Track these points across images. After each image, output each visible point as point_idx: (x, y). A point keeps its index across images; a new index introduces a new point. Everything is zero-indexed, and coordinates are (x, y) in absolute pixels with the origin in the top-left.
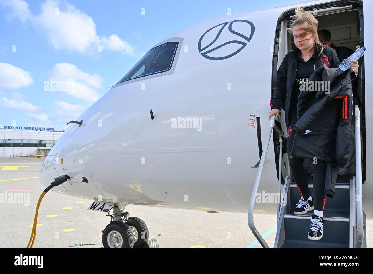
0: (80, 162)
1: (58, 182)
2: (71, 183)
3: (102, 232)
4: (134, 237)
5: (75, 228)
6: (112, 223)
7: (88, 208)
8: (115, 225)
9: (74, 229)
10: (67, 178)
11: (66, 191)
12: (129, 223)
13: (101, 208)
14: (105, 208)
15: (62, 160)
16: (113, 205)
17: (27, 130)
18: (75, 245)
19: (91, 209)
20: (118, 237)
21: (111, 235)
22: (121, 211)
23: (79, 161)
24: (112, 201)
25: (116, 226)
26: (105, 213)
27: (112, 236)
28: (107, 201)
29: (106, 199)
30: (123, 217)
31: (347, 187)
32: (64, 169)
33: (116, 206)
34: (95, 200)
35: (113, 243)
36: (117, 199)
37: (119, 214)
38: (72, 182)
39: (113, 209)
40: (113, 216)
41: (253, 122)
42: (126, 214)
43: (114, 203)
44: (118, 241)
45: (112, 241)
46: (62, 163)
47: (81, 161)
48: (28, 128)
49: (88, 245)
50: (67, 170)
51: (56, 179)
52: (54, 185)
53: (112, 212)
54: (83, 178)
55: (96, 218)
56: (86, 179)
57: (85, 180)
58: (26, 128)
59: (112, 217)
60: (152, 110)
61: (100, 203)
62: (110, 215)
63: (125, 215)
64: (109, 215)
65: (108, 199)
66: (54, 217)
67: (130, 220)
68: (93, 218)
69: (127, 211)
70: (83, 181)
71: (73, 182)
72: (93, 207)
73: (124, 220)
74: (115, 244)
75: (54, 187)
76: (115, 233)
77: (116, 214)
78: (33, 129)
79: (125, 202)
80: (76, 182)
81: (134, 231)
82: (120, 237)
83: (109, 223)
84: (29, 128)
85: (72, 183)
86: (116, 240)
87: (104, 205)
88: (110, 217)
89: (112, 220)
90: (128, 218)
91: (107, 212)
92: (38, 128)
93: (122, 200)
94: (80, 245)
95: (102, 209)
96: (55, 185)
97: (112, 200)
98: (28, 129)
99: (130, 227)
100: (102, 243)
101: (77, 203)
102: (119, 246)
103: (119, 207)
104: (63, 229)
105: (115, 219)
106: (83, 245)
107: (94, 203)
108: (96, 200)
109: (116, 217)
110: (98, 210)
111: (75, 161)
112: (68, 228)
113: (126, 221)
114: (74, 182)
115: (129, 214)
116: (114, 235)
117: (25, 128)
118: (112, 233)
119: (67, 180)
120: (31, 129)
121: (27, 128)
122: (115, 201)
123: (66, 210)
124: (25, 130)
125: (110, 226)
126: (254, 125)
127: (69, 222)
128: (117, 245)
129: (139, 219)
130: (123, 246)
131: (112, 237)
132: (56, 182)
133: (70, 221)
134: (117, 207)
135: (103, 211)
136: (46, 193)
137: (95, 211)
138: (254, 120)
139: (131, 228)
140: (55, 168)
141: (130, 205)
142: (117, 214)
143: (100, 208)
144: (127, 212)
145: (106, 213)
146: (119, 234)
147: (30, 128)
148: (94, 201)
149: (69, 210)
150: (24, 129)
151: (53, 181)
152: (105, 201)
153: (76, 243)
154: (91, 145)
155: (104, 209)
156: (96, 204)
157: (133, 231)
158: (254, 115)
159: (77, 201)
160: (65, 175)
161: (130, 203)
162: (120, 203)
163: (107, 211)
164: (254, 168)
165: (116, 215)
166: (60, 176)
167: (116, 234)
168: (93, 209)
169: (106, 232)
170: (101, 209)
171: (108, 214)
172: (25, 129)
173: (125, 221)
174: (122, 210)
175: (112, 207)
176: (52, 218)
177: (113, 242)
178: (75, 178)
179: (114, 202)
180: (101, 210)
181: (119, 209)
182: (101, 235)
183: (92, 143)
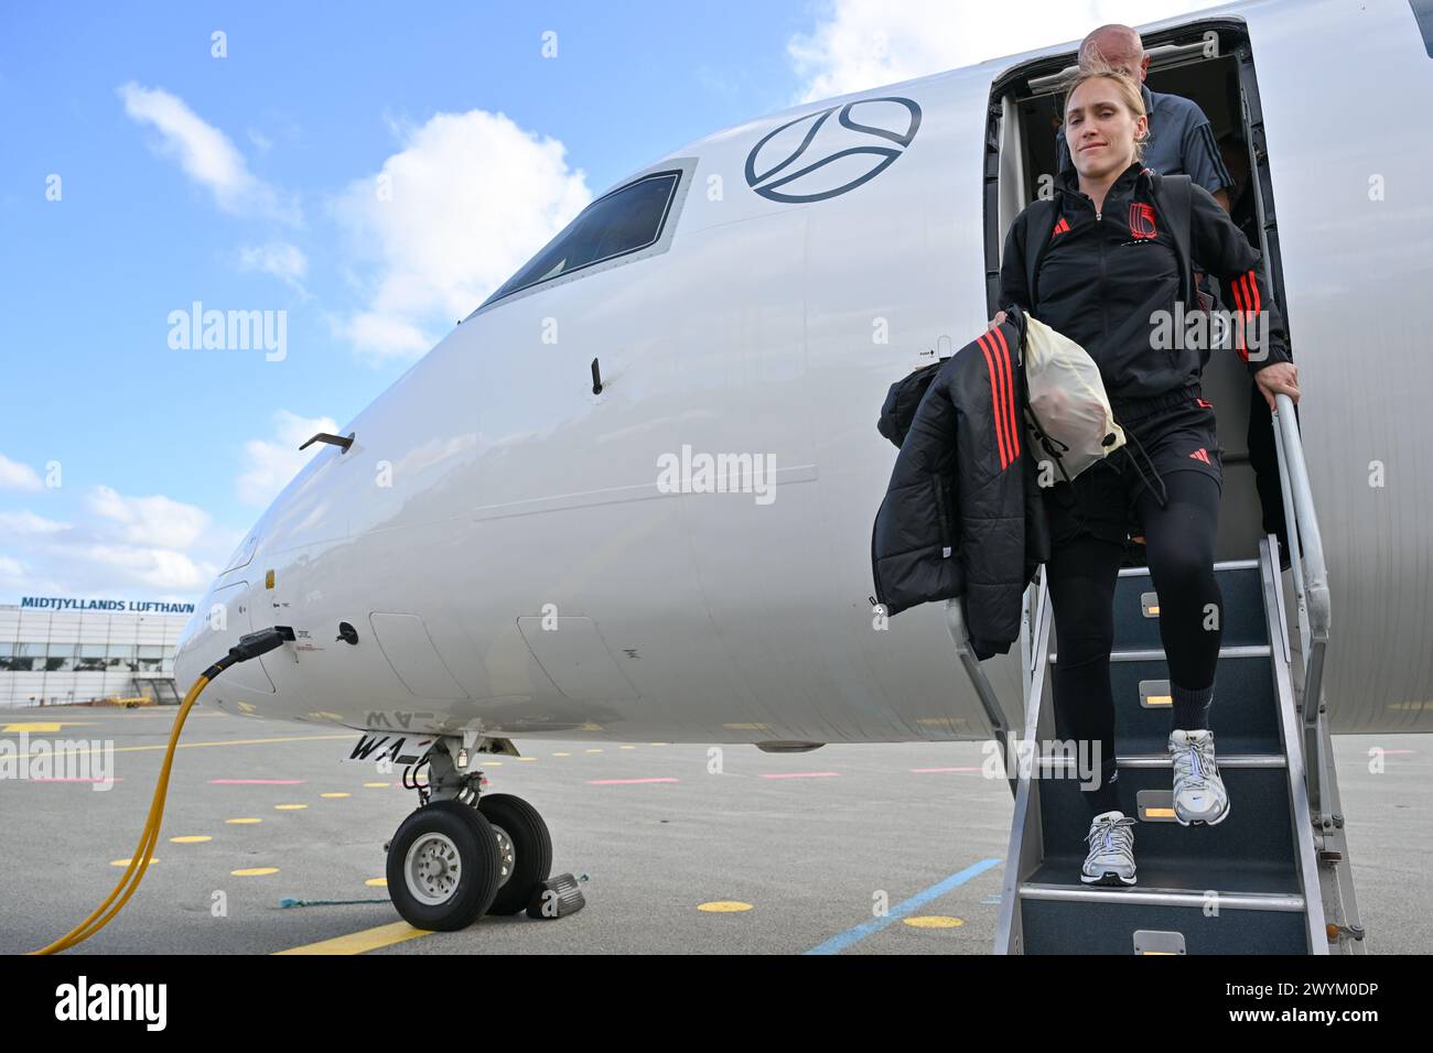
1: (255, 644)
2: (295, 652)
5: (278, 868)
9: (276, 870)
10: (283, 635)
11: (272, 691)
13: (391, 752)
14: (404, 751)
15: (271, 573)
16: (432, 742)
17: (102, 611)
18: (283, 903)
19: (353, 757)
21: (420, 850)
22: (457, 768)
28: (412, 727)
30: (465, 792)
31: (1253, 563)
32: (275, 606)
33: (440, 749)
37: (448, 780)
38: (299, 647)
40: (428, 789)
42: (473, 780)
43: (435, 735)
45: (422, 875)
46: (270, 585)
48: (103, 605)
49: (328, 903)
51: (246, 639)
52: (237, 654)
53: (424, 774)
54: (342, 626)
56: (350, 627)
57: (347, 633)
58: (97, 604)
59: (424, 795)
60: (596, 360)
61: (387, 738)
62: (418, 787)
63: (470, 783)
64: (415, 785)
66: (200, 843)
67: (489, 804)
70: (339, 638)
72: (362, 749)
73: (468, 802)
78: (123, 608)
80: (313, 650)
84: (110, 602)
85: (300, 652)
87: (399, 744)
88: (416, 791)
89: (422, 802)
90: (480, 796)
91: (412, 764)
92: (139, 604)
94: (300, 903)
95: (393, 757)
96: (241, 659)
98: (105, 608)
103: (453, 751)
104: (232, 868)
105: (434, 798)
106: (309, 904)
107: (365, 738)
108: (368, 732)
109: (437, 791)
112: (251, 868)
113: (476, 807)
114: (309, 648)
115: (486, 782)
117: (93, 605)
118: (427, 842)
119: (282, 643)
120: (115, 608)
121: (101, 602)
124: (93, 609)
127: (255, 853)
132: (246, 645)
133: (258, 850)
134: (444, 751)
135: (398, 762)
136: (210, 680)
140: (242, 610)
142: (444, 781)
143: (387, 753)
144: (476, 773)
147: (112, 605)
148: (362, 734)
150: (90, 607)
151: (236, 643)
155: (402, 757)
156: (372, 742)
160: (277, 628)
163: (409, 760)
165: (438, 782)
166: (255, 631)
168: (362, 758)
169: (397, 852)
171: (410, 781)
172: (95, 607)
174: (461, 763)
175: (427, 748)
177: (426, 876)
178: (309, 632)
179: (438, 730)
180: (391, 760)
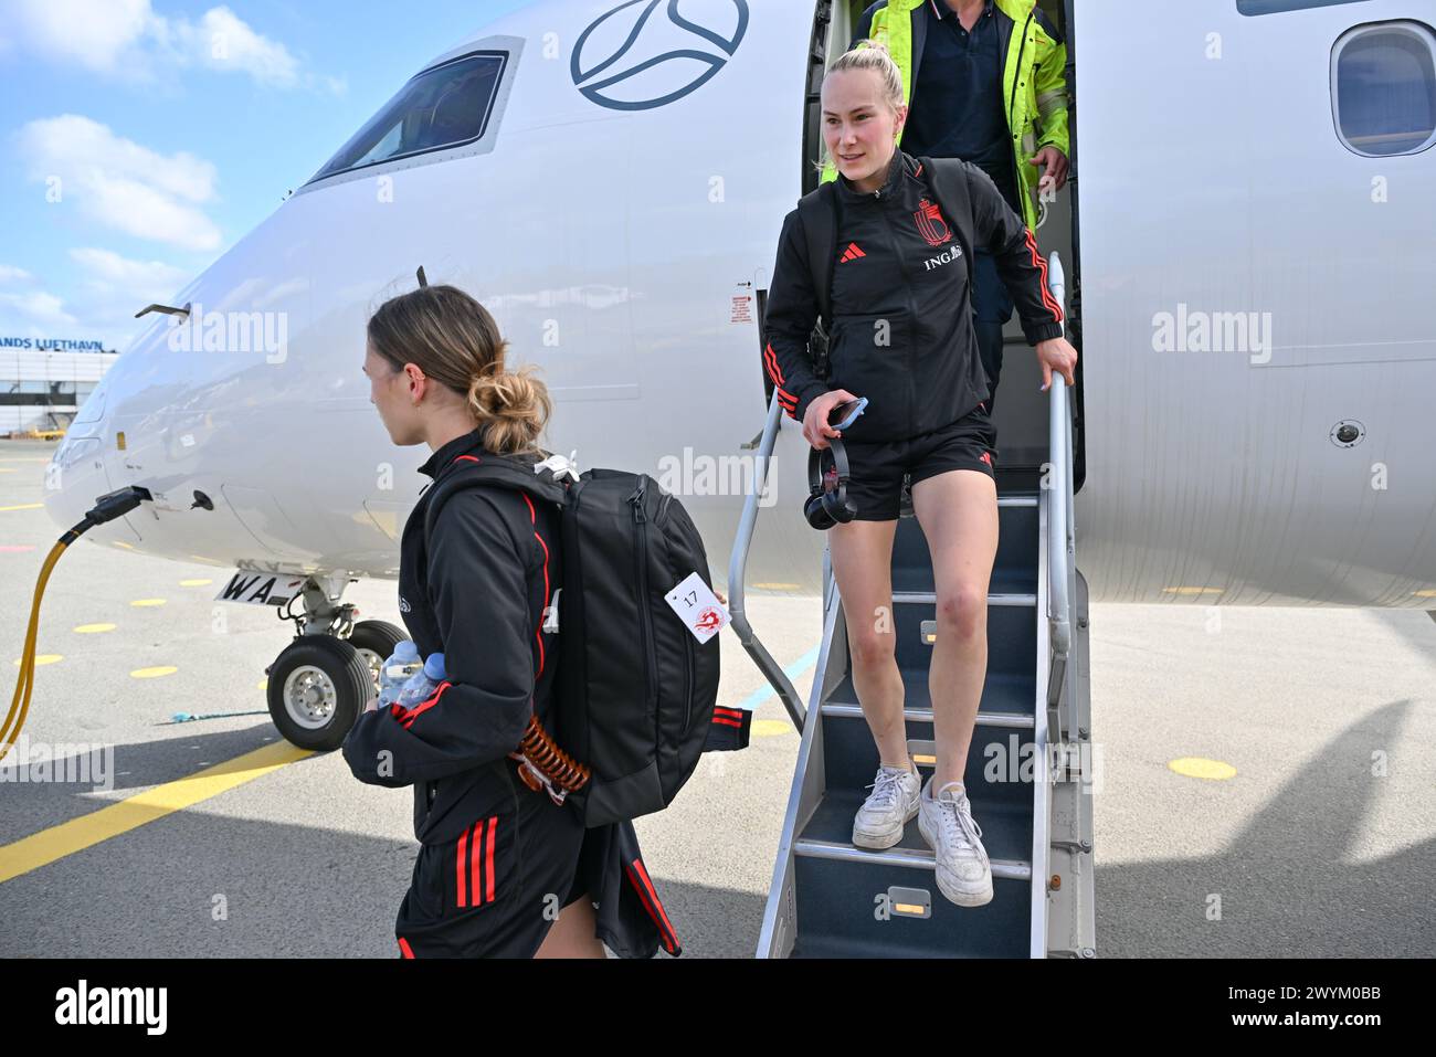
0: (186, 445)
1: (110, 508)
2: (154, 512)
3: (267, 671)
4: (376, 685)
5: (176, 666)
6: (299, 641)
7: (216, 595)
8: (309, 649)
9: (174, 669)
10: (140, 495)
11: (138, 540)
12: (357, 641)
13: (263, 592)
14: (275, 592)
15: (121, 435)
16: (303, 582)
17: (8, 348)
18: (175, 718)
19: (226, 596)
20: (321, 685)
21: (297, 680)
22: (329, 601)
23: (183, 439)
24: (296, 569)
25: (315, 650)
26: (275, 608)
27: (302, 684)
28: (282, 569)
29: (278, 563)
30: (338, 621)
31: (1032, 502)
32: (129, 467)
33: (312, 587)
34: (239, 566)
35: (303, 705)
36: (316, 561)
37: (321, 611)
38: (157, 508)
39: (302, 597)
40: (304, 619)
41: (747, 304)
42: (345, 612)
43: (306, 576)
44: (321, 699)
45: (301, 701)
46: (122, 446)
47: (188, 441)
48: (9, 342)
49: (218, 716)
50: (139, 468)
51: (101, 500)
52: (93, 519)
53: (298, 607)
54: (197, 494)
55: (247, 631)
56: (205, 497)
57: (203, 501)
59: (299, 623)
60: (421, 267)
61: (258, 578)
62: (294, 617)
63: (342, 614)
64: (291, 616)
65: (284, 564)
66: (105, 633)
67: (362, 632)
68: (239, 631)
69: (350, 603)
70: (195, 505)
71: (161, 508)
72: (234, 591)
73: (342, 630)
74: (310, 710)
75: (95, 527)
76: (311, 673)
77: (314, 612)
78: (30, 345)
79: (342, 572)
80: (171, 510)
81: (374, 664)
82: (327, 685)
83: (291, 641)
84: (16, 340)
85: (158, 512)
86: (315, 696)
87: (270, 584)
88: (292, 621)
89: (298, 631)
90: (353, 624)
91: (283, 604)
92: (45, 341)
93: (330, 563)
94: (192, 717)
95: (263, 597)
96: (99, 521)
97: (298, 565)
98: (11, 345)
99: (359, 652)
100: (267, 710)
101: (184, 583)
102: (325, 716)
103: (324, 588)
104: (132, 668)
105: (310, 629)
106: (201, 718)
107: (237, 576)
108: (244, 566)
109: (313, 621)
110: (250, 600)
111: (168, 439)
112: (151, 667)
113: (349, 635)
114: (167, 509)
115: (357, 612)
116: (308, 681)
118: (301, 675)
119: (139, 504)
120: (22, 345)
122: (309, 568)
123: (146, 607)
125: (291, 653)
126: (748, 314)
127: (156, 645)
128: (319, 712)
129: (391, 625)
130: (337, 714)
131: (299, 688)
132: (102, 508)
133: (158, 642)
134: (317, 588)
135: (268, 603)
136: (67, 545)
137: (241, 604)
138: (749, 299)
139: (366, 655)
140: (97, 465)
141: (360, 579)
142: (317, 613)
143: (257, 595)
144: (349, 606)
145: (279, 610)
146: (322, 676)
147: (18, 343)
148: (236, 570)
149: (153, 608)
151: (92, 505)
152: (276, 569)
153: (178, 714)
154: (225, 386)
155: (273, 597)
156: (244, 581)
157: (371, 665)
158: (749, 284)
159: (185, 579)
160: (135, 488)
161: (360, 575)
162: (326, 576)
163: (280, 601)
164: (748, 447)
165: (313, 615)
166: (115, 489)
167: (314, 677)
168: (235, 598)
169: (279, 674)
170: (261, 596)
171: (284, 613)
173: (344, 633)
174: (333, 597)
175: (297, 589)
176: (96, 636)
177: (305, 702)
178: (167, 494)
179: (307, 573)
180: (263, 601)
181: (323, 594)
182: (263, 684)
183: (226, 381)
